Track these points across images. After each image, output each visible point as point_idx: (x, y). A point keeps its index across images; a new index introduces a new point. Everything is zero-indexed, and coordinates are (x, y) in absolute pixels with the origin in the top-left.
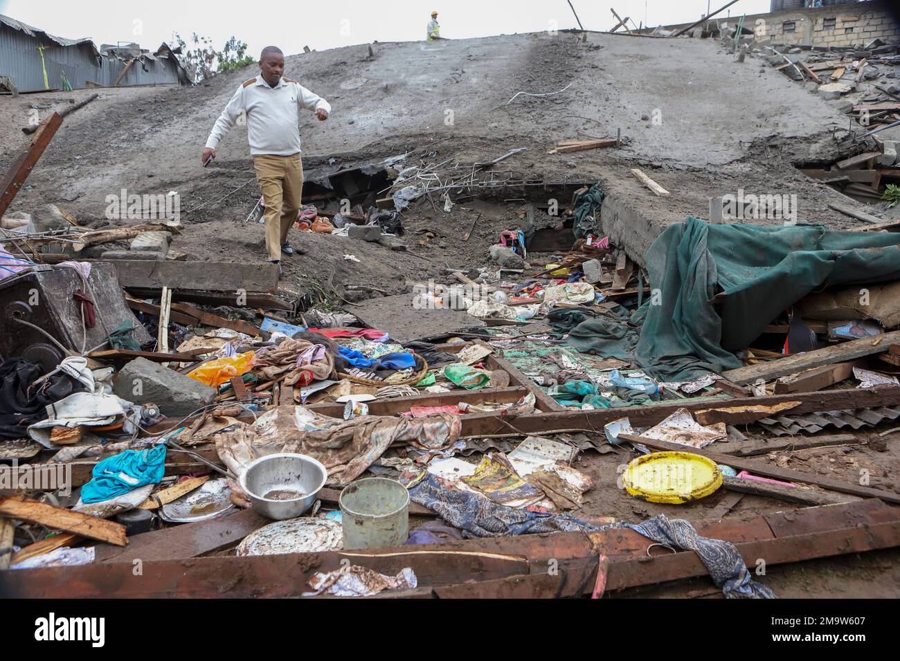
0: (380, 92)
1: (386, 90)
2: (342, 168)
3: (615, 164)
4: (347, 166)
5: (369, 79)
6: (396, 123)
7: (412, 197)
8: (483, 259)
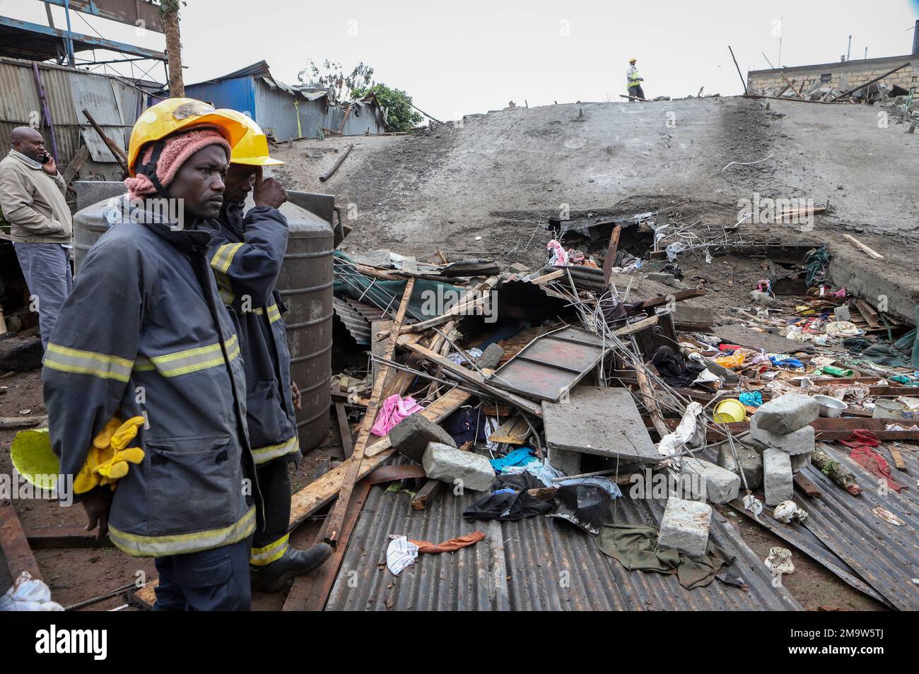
0: (604, 154)
1: (609, 151)
2: (598, 221)
3: (827, 229)
4: (602, 219)
5: (588, 140)
6: (632, 183)
7: (679, 251)
8: (749, 301)
